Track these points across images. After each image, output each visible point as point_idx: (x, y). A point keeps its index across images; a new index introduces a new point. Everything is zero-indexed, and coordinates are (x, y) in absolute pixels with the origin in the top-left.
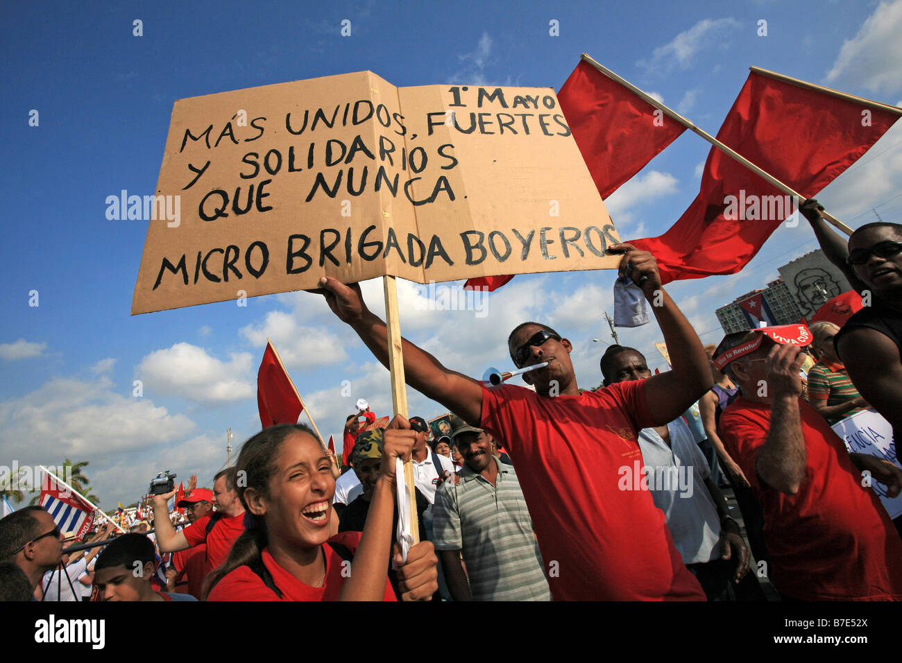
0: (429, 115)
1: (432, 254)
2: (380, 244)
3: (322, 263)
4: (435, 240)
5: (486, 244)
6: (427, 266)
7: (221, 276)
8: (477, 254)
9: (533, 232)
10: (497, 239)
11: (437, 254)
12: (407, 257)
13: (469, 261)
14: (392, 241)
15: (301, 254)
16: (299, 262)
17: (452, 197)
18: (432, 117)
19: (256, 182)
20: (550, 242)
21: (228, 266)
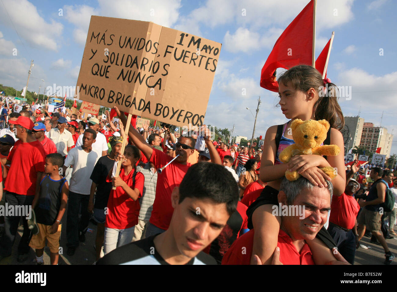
0: (168, 46)
1: (146, 107)
2: (130, 103)
3: (116, 102)
4: (149, 103)
5: (162, 110)
6: (144, 111)
7: (93, 95)
8: (158, 112)
9: (178, 110)
10: (166, 110)
11: (148, 108)
12: (137, 108)
13: (155, 114)
14: (134, 102)
15: (112, 97)
16: (111, 100)
17: (160, 89)
18: (169, 48)
19: (107, 64)
20: (182, 116)
21: (95, 93)
